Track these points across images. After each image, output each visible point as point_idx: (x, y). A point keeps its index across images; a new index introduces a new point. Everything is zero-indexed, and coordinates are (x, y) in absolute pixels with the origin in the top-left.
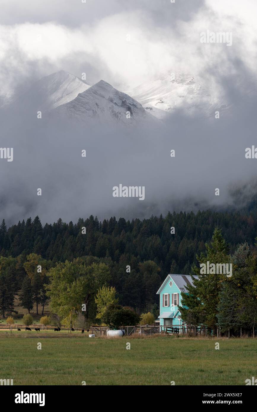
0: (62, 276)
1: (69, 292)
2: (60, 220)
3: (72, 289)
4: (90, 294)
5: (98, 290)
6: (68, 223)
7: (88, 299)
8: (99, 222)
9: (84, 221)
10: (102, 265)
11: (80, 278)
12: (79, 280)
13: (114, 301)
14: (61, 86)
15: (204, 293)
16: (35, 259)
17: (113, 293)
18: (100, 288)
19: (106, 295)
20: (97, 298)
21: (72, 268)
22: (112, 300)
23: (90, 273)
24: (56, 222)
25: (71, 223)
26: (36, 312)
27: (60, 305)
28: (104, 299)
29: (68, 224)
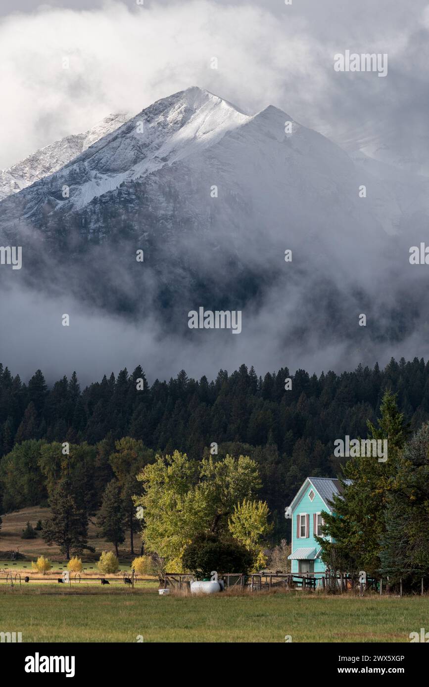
0: (167, 480)
1: (180, 511)
2: (183, 373)
3: (187, 504)
4: (220, 515)
5: (235, 506)
6: (198, 379)
7: (216, 524)
8: (258, 378)
9: (229, 376)
10: (244, 460)
11: (202, 484)
12: (199, 488)
13: (265, 529)
14: (192, 116)
15: (357, 512)
16: (130, 448)
17: (263, 513)
18: (239, 503)
19: (250, 517)
20: (232, 522)
21: (187, 465)
22: (262, 526)
23: (221, 474)
24: (176, 377)
25: (204, 379)
26: (131, 549)
27: (162, 535)
28: (246, 525)
29: (199, 382)
